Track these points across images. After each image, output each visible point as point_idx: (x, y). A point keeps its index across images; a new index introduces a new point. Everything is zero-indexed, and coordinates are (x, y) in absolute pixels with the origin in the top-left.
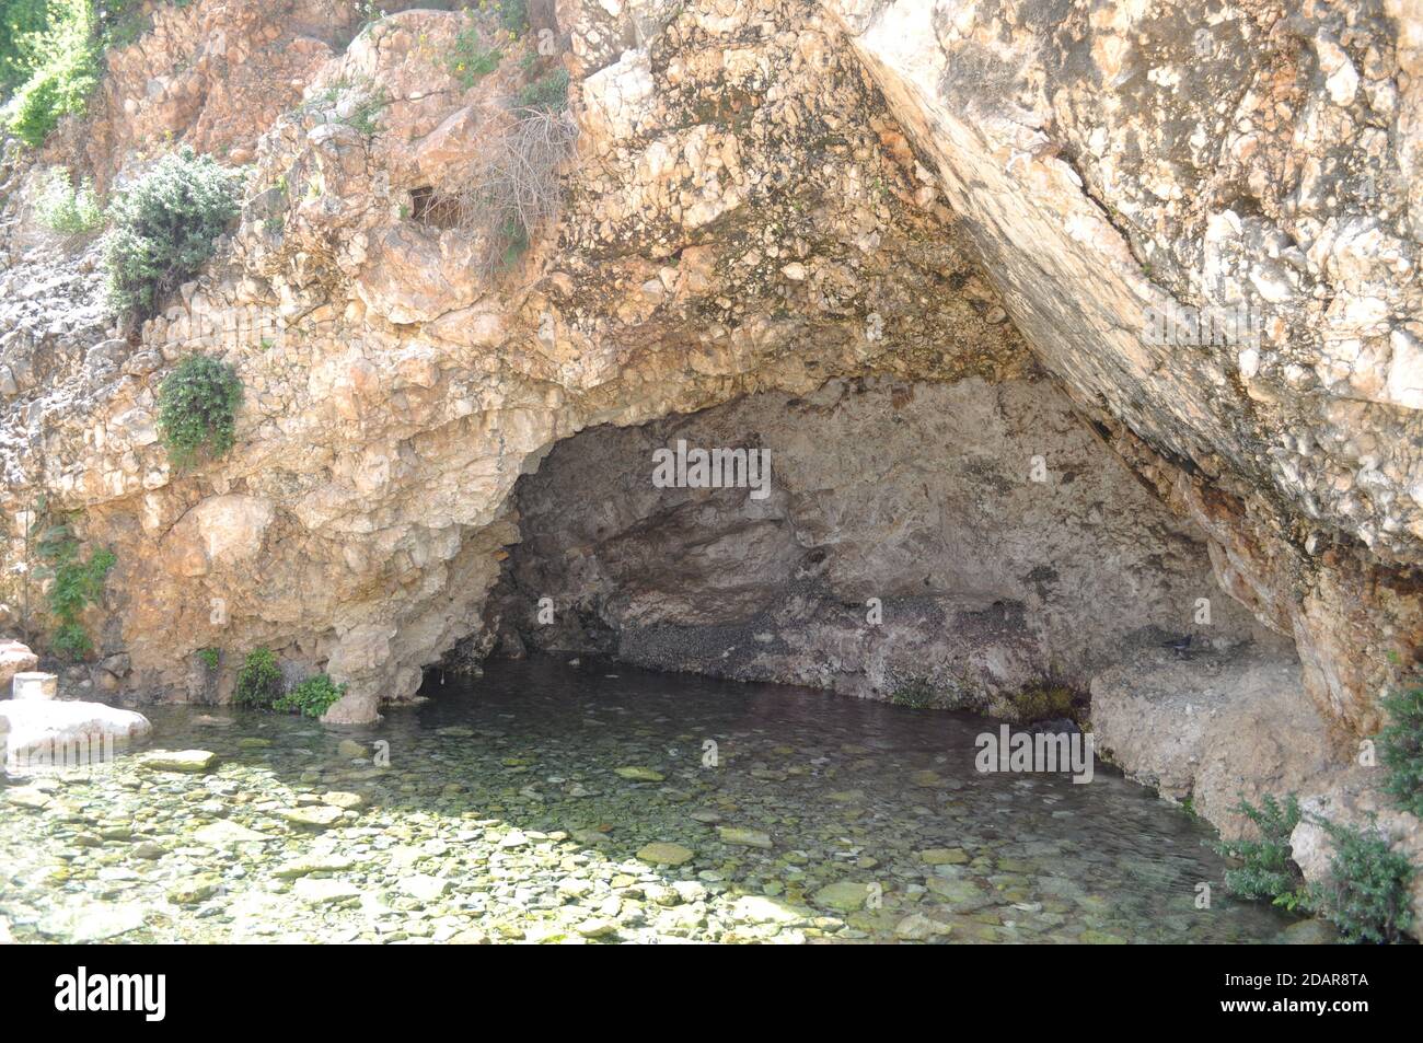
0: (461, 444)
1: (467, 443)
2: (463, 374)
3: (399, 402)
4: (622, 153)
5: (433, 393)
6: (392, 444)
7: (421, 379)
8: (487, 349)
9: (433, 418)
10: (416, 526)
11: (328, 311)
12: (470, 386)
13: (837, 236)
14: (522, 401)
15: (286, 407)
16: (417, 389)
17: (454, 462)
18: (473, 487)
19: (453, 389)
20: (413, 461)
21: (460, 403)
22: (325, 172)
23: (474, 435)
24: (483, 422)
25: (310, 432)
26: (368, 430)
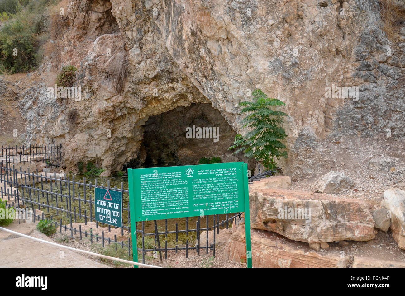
0: (122, 121)
1: (123, 120)
2: (118, 108)
3: (107, 114)
4: (137, 65)
5: (113, 111)
6: (108, 122)
7: (110, 109)
8: (121, 103)
9: (115, 116)
10: (116, 137)
11: (94, 97)
12: (120, 110)
13: (175, 78)
14: (132, 112)
15: (88, 116)
16: (110, 111)
17: (122, 125)
18: (125, 129)
19: (117, 111)
20: (113, 125)
21: (119, 113)
22: (88, 71)
23: (124, 119)
24: (126, 116)
25: (93, 120)
26: (103, 119)
